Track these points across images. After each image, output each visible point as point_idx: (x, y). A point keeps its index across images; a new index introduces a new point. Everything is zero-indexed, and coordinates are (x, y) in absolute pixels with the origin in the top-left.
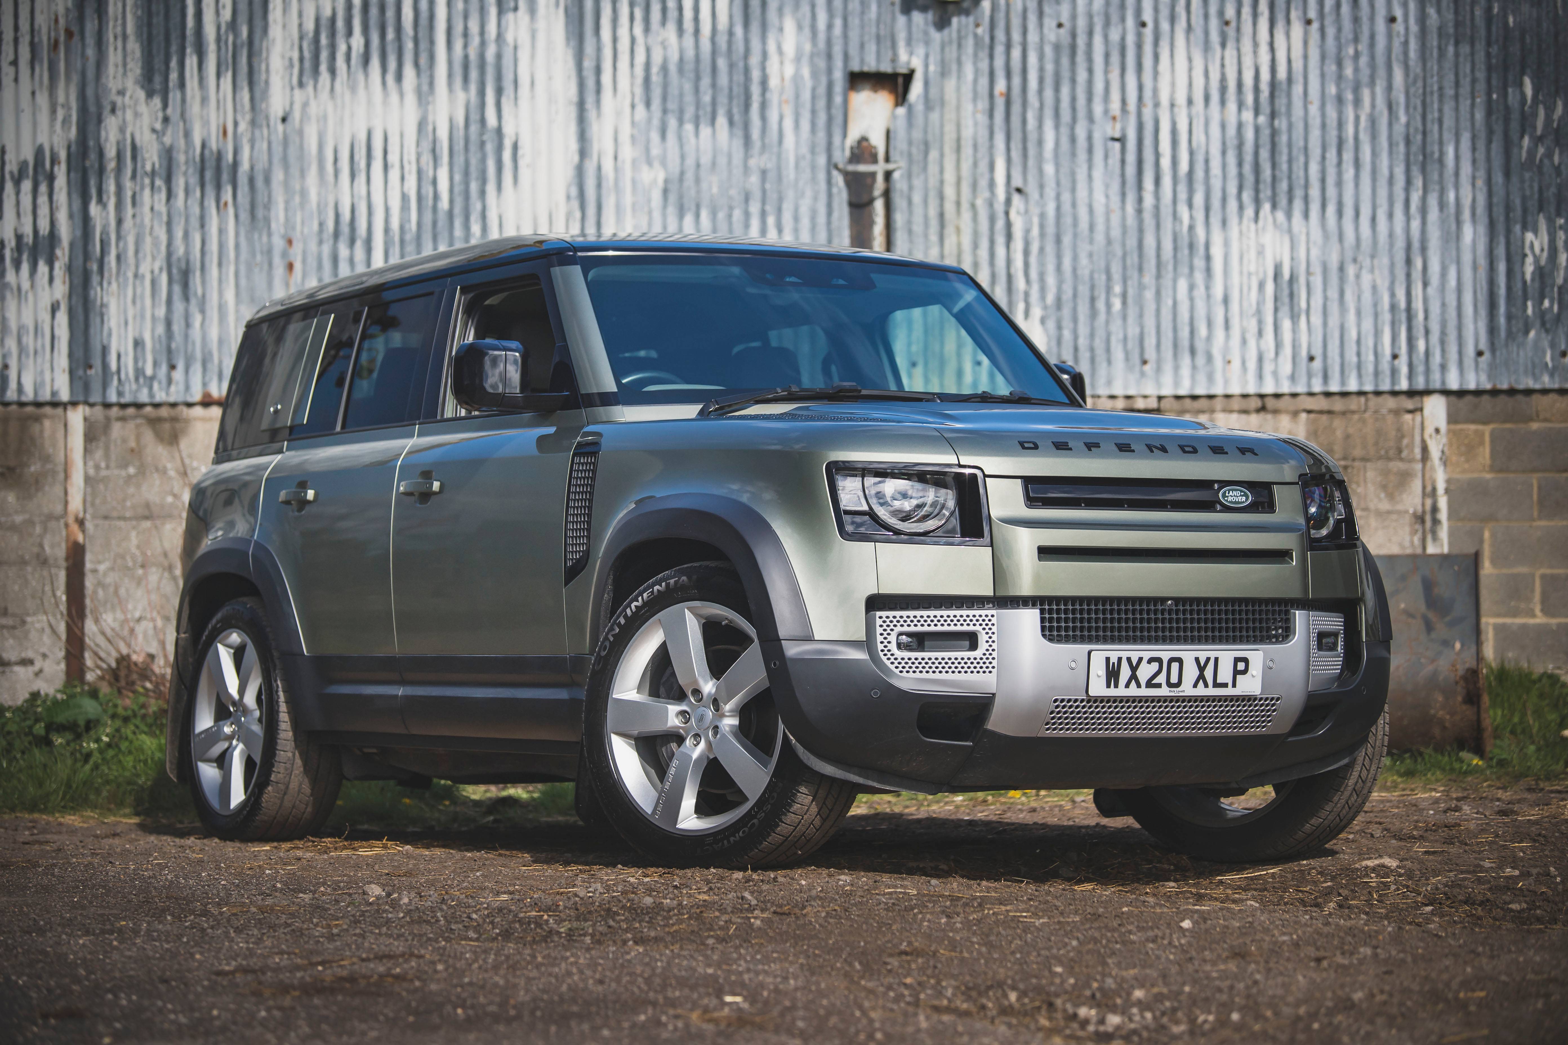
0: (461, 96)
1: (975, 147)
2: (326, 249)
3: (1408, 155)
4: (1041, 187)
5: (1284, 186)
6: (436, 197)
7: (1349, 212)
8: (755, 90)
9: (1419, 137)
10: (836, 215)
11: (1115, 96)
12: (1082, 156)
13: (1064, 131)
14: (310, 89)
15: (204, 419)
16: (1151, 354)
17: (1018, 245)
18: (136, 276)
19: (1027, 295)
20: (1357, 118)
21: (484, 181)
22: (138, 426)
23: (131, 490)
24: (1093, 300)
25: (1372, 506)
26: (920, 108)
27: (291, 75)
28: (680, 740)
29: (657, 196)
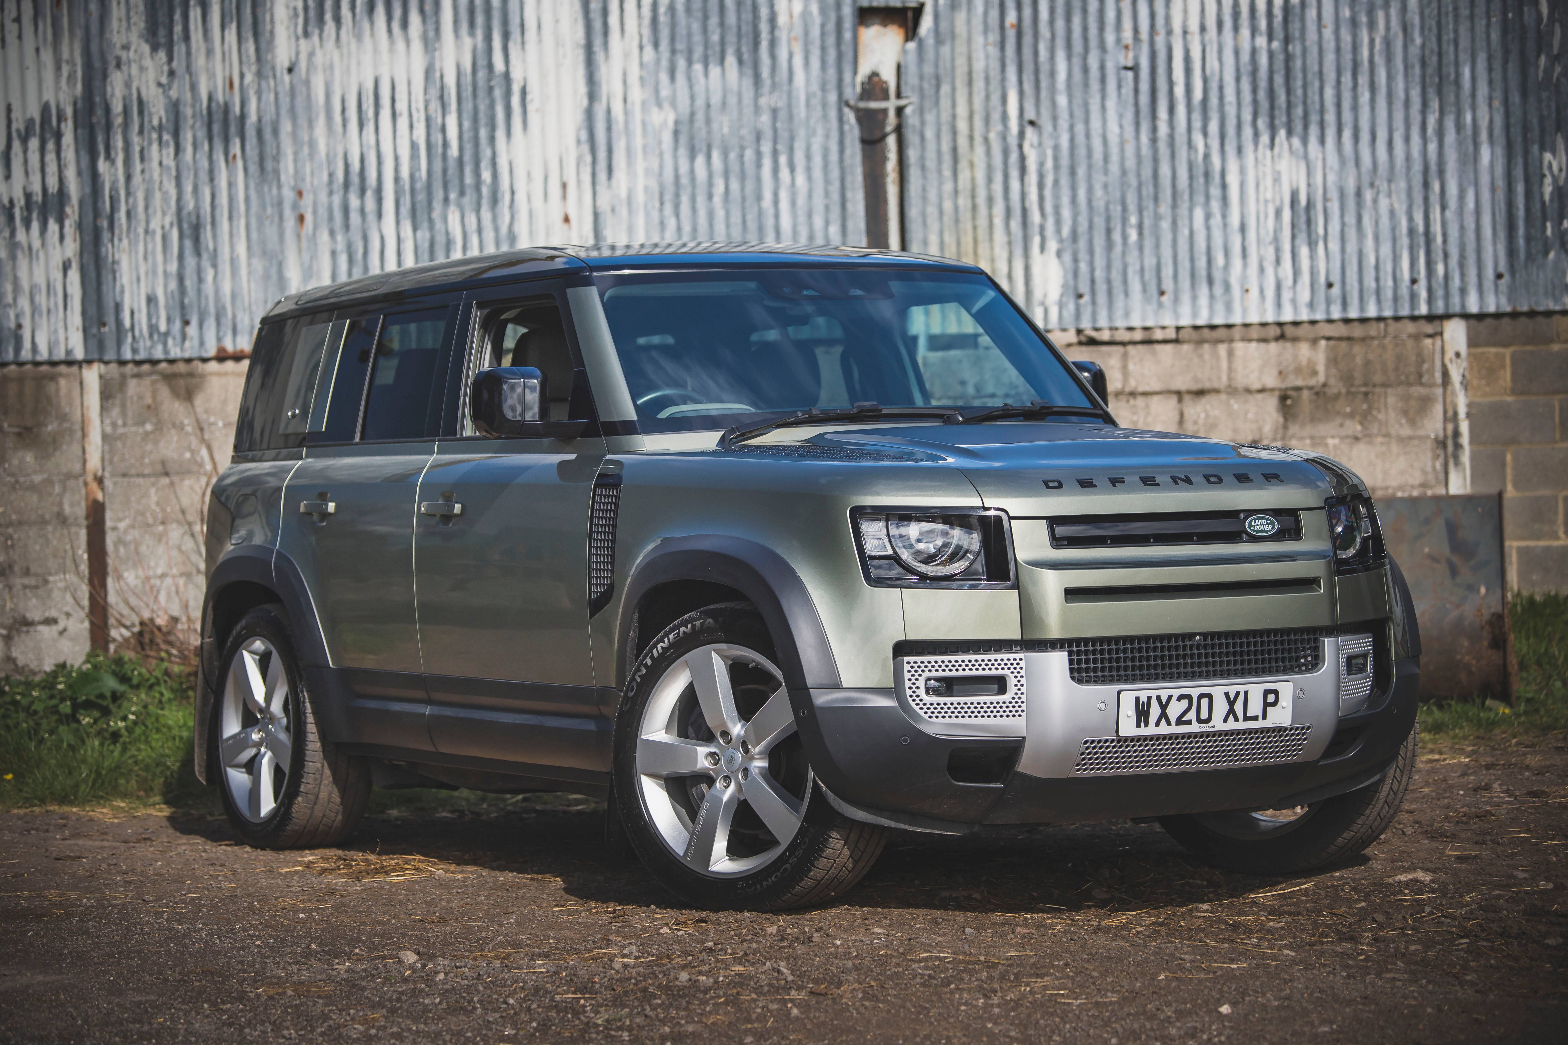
0: (467, 42)
1: (987, 80)
2: (337, 200)
3: (1423, 77)
4: (1055, 118)
5: (1299, 111)
6: (446, 144)
7: (1365, 136)
8: (764, 27)
9: (1435, 59)
10: (848, 152)
11: (1127, 25)
12: (1095, 86)
13: (1077, 61)
14: (315, 38)
15: (219, 374)
16: (1168, 284)
17: (1032, 178)
18: (147, 231)
19: (1042, 228)
20: (1372, 42)
21: (493, 128)
22: (153, 383)
23: (149, 447)
24: (1109, 231)
25: (1393, 432)
26: (930, 42)
27: (296, 25)
28: (710, 781)
29: (667, 138)
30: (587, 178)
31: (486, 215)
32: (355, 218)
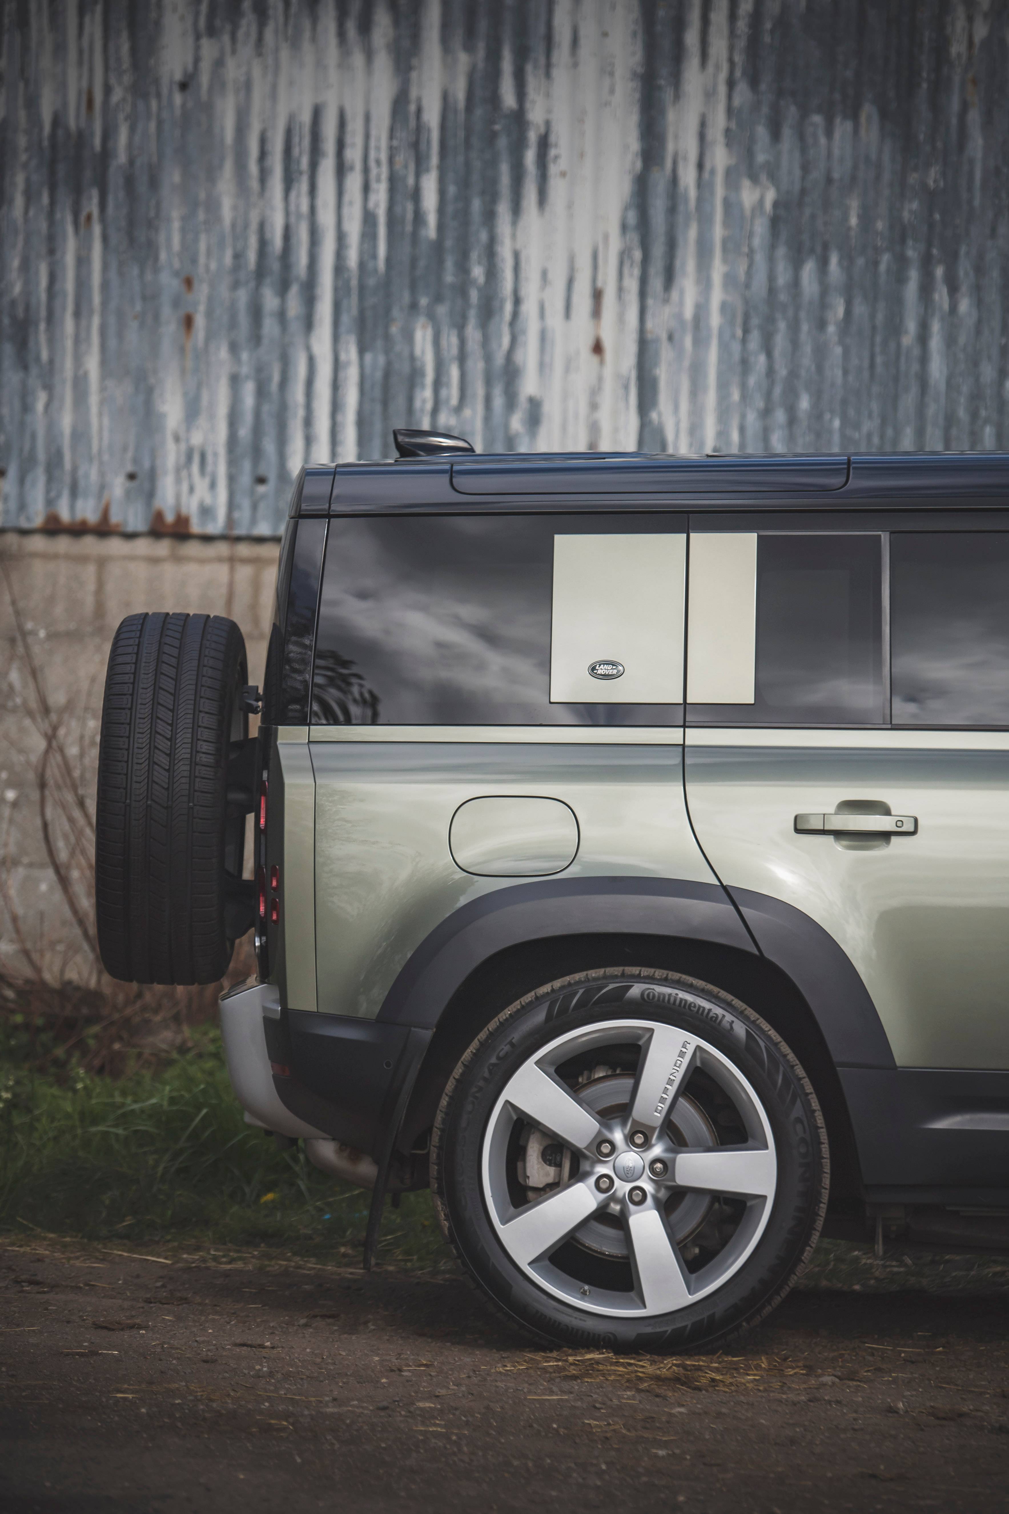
0: (463, 59)
2: (243, 296)
6: (419, 218)
8: (926, 61)
14: (226, 38)
15: (46, 557)
21: (492, 197)
27: (197, 14)
29: (760, 228)
30: (632, 285)
31: (473, 333)
32: (270, 327)
